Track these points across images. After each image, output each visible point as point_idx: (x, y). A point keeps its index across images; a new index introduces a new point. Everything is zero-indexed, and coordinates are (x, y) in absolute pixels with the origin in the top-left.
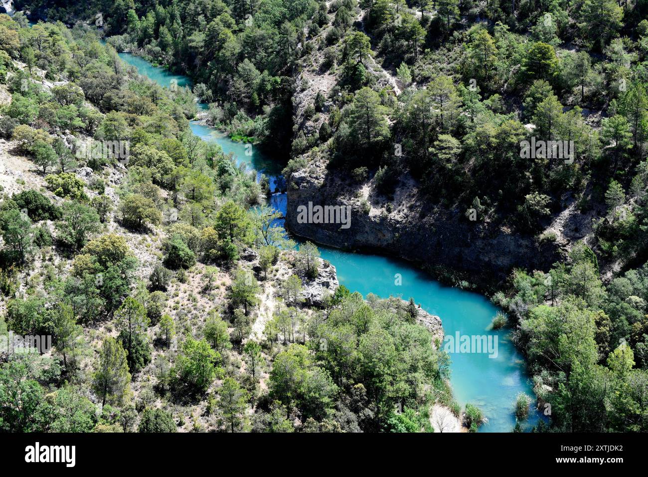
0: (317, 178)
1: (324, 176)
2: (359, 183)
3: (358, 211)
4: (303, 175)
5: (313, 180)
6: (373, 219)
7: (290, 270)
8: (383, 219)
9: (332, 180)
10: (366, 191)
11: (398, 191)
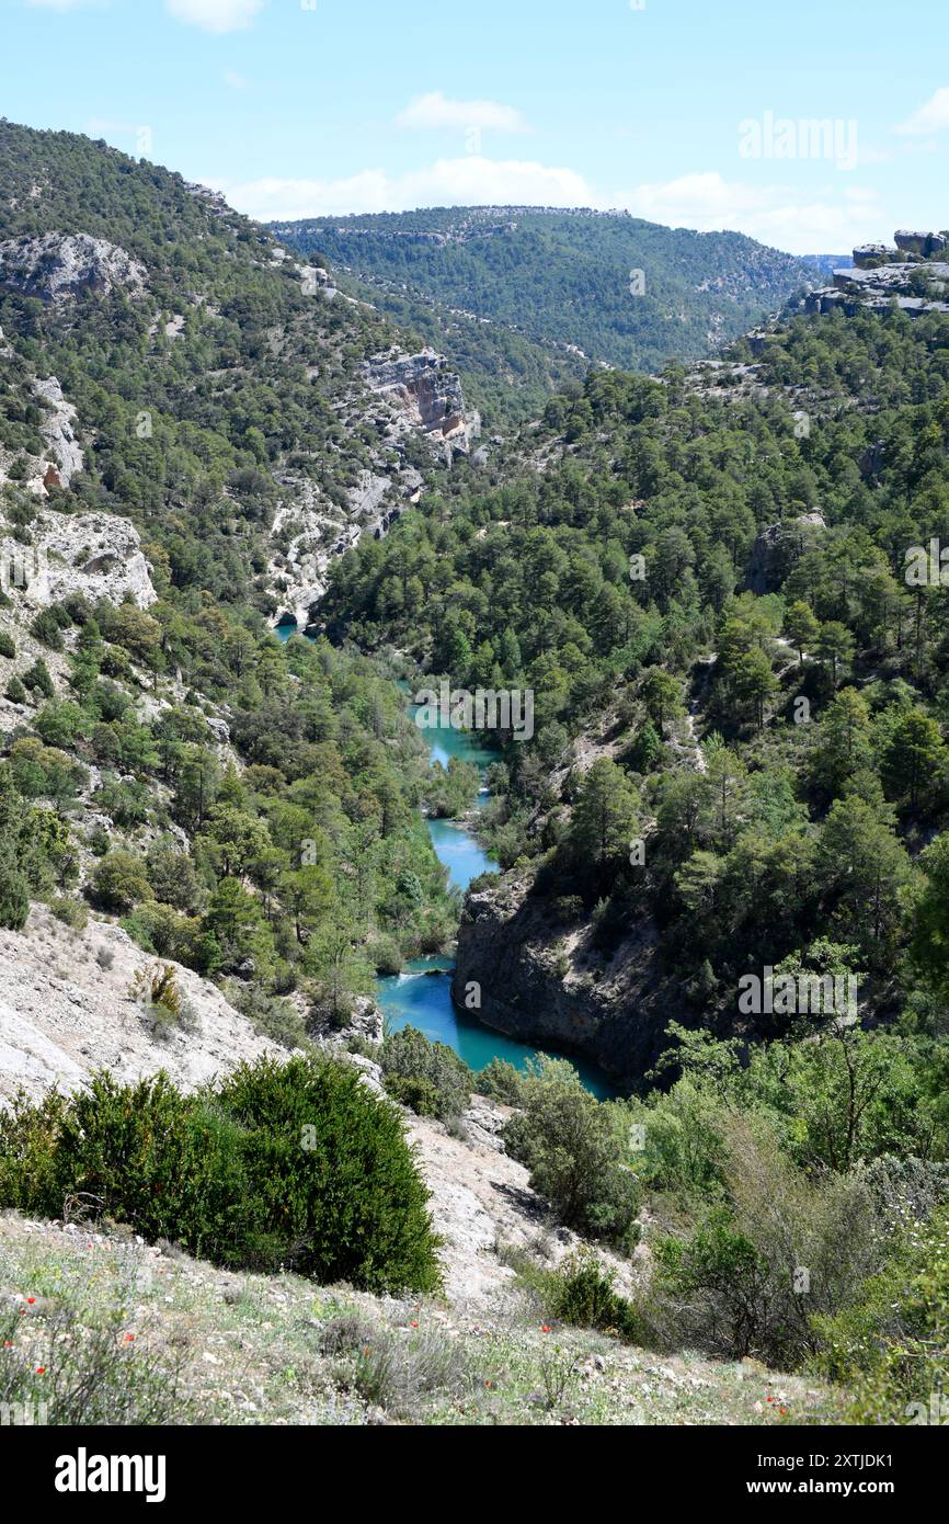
0: (504, 908)
1: (517, 906)
2: (566, 926)
3: (548, 972)
4: (486, 899)
5: (497, 910)
6: (567, 989)
7: (308, 1008)
8: (584, 991)
9: (529, 914)
10: (573, 941)
11: (623, 948)
